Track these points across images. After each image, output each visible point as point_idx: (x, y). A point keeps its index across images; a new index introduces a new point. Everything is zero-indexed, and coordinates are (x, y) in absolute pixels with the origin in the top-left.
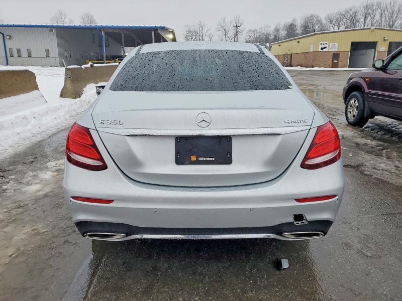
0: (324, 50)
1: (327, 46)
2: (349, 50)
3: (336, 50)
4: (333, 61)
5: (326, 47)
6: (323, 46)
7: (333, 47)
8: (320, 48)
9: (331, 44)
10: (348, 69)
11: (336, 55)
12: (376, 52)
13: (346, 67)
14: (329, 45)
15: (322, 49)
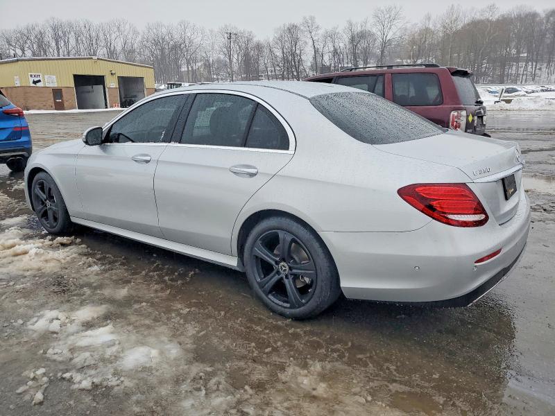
0: (38, 85)
1: (41, 78)
2: (73, 86)
3: (55, 85)
4: (54, 101)
5: (39, 81)
6: (36, 79)
7: (50, 81)
8: (31, 80)
9: (46, 77)
10: (77, 111)
11: (57, 93)
12: (107, 90)
13: (74, 108)
14: (43, 78)
15: (35, 82)
